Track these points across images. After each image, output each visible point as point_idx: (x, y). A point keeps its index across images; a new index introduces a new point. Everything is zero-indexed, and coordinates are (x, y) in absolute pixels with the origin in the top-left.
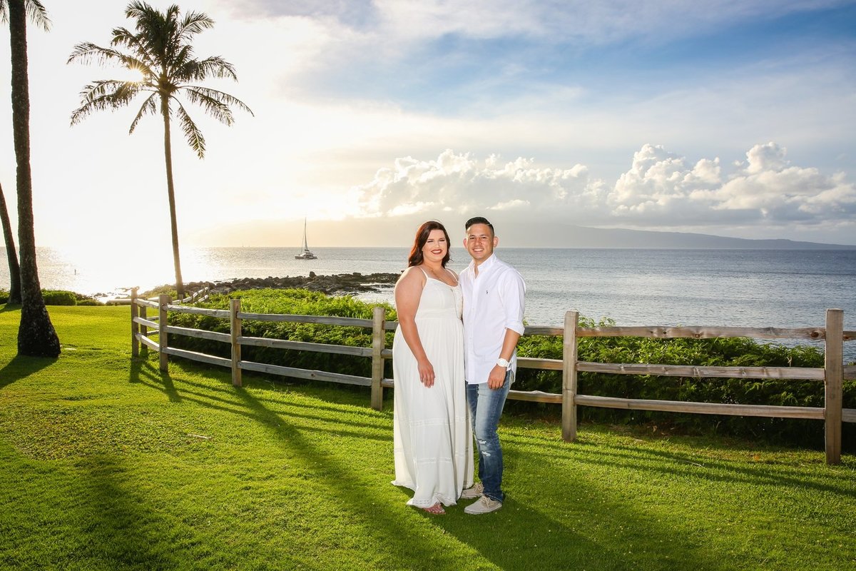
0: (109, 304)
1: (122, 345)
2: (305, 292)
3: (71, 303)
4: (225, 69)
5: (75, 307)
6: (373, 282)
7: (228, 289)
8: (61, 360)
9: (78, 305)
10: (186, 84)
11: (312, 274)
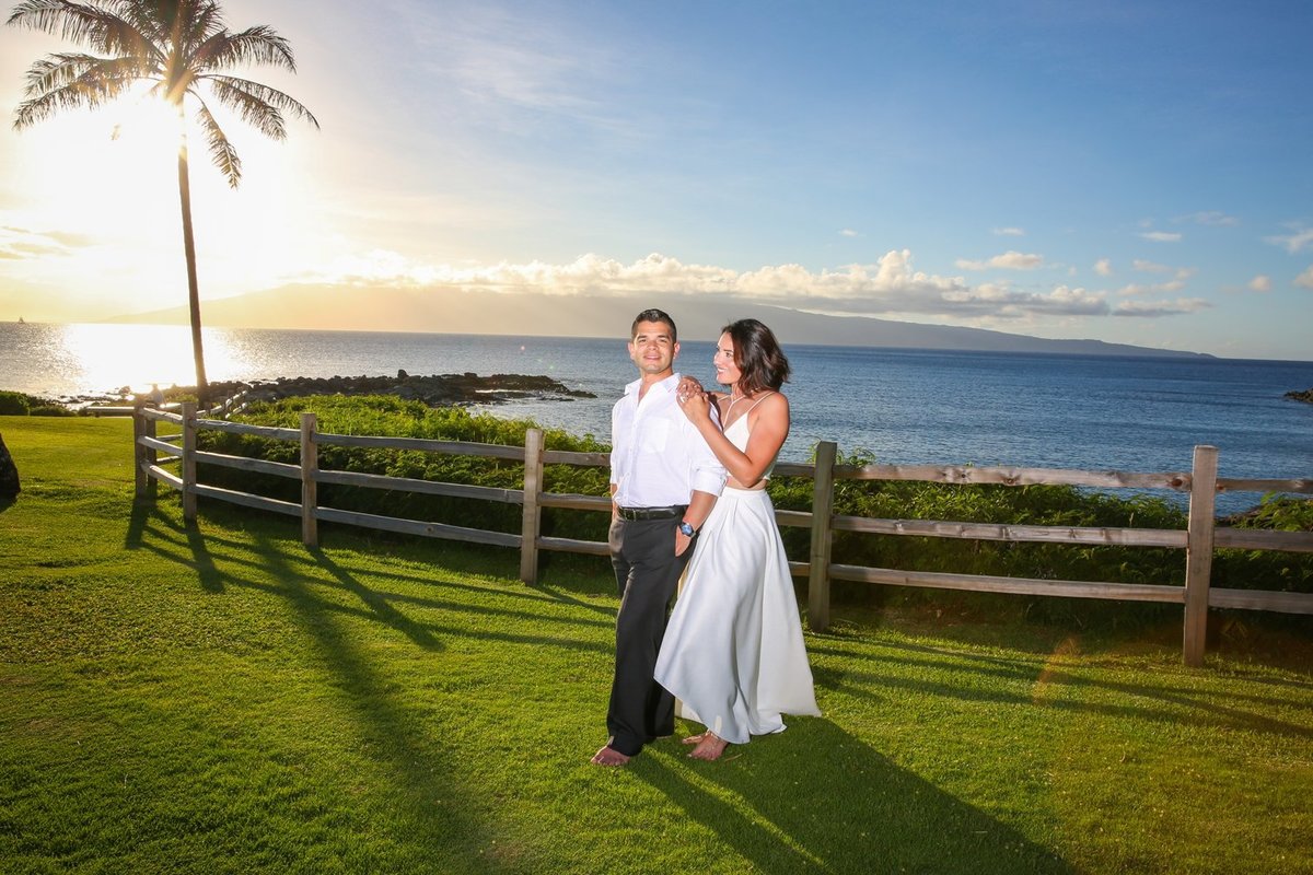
0: (84, 413)
1: (118, 479)
2: (396, 400)
3: (20, 411)
4: (275, 49)
5: (28, 418)
6: (495, 387)
7: (272, 394)
8: (20, 500)
9: (33, 414)
10: (212, 72)
11: (402, 373)
